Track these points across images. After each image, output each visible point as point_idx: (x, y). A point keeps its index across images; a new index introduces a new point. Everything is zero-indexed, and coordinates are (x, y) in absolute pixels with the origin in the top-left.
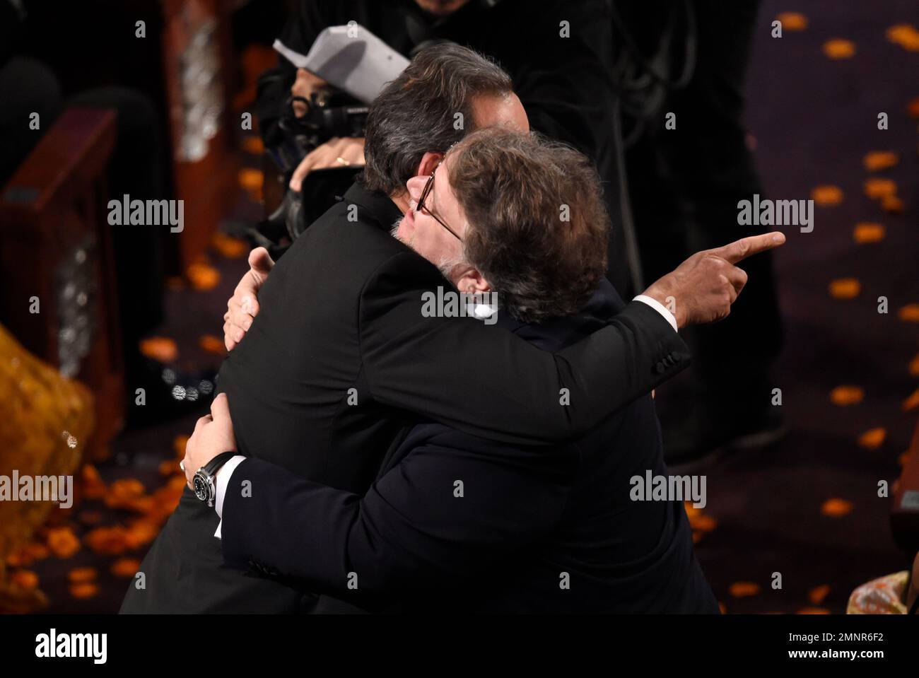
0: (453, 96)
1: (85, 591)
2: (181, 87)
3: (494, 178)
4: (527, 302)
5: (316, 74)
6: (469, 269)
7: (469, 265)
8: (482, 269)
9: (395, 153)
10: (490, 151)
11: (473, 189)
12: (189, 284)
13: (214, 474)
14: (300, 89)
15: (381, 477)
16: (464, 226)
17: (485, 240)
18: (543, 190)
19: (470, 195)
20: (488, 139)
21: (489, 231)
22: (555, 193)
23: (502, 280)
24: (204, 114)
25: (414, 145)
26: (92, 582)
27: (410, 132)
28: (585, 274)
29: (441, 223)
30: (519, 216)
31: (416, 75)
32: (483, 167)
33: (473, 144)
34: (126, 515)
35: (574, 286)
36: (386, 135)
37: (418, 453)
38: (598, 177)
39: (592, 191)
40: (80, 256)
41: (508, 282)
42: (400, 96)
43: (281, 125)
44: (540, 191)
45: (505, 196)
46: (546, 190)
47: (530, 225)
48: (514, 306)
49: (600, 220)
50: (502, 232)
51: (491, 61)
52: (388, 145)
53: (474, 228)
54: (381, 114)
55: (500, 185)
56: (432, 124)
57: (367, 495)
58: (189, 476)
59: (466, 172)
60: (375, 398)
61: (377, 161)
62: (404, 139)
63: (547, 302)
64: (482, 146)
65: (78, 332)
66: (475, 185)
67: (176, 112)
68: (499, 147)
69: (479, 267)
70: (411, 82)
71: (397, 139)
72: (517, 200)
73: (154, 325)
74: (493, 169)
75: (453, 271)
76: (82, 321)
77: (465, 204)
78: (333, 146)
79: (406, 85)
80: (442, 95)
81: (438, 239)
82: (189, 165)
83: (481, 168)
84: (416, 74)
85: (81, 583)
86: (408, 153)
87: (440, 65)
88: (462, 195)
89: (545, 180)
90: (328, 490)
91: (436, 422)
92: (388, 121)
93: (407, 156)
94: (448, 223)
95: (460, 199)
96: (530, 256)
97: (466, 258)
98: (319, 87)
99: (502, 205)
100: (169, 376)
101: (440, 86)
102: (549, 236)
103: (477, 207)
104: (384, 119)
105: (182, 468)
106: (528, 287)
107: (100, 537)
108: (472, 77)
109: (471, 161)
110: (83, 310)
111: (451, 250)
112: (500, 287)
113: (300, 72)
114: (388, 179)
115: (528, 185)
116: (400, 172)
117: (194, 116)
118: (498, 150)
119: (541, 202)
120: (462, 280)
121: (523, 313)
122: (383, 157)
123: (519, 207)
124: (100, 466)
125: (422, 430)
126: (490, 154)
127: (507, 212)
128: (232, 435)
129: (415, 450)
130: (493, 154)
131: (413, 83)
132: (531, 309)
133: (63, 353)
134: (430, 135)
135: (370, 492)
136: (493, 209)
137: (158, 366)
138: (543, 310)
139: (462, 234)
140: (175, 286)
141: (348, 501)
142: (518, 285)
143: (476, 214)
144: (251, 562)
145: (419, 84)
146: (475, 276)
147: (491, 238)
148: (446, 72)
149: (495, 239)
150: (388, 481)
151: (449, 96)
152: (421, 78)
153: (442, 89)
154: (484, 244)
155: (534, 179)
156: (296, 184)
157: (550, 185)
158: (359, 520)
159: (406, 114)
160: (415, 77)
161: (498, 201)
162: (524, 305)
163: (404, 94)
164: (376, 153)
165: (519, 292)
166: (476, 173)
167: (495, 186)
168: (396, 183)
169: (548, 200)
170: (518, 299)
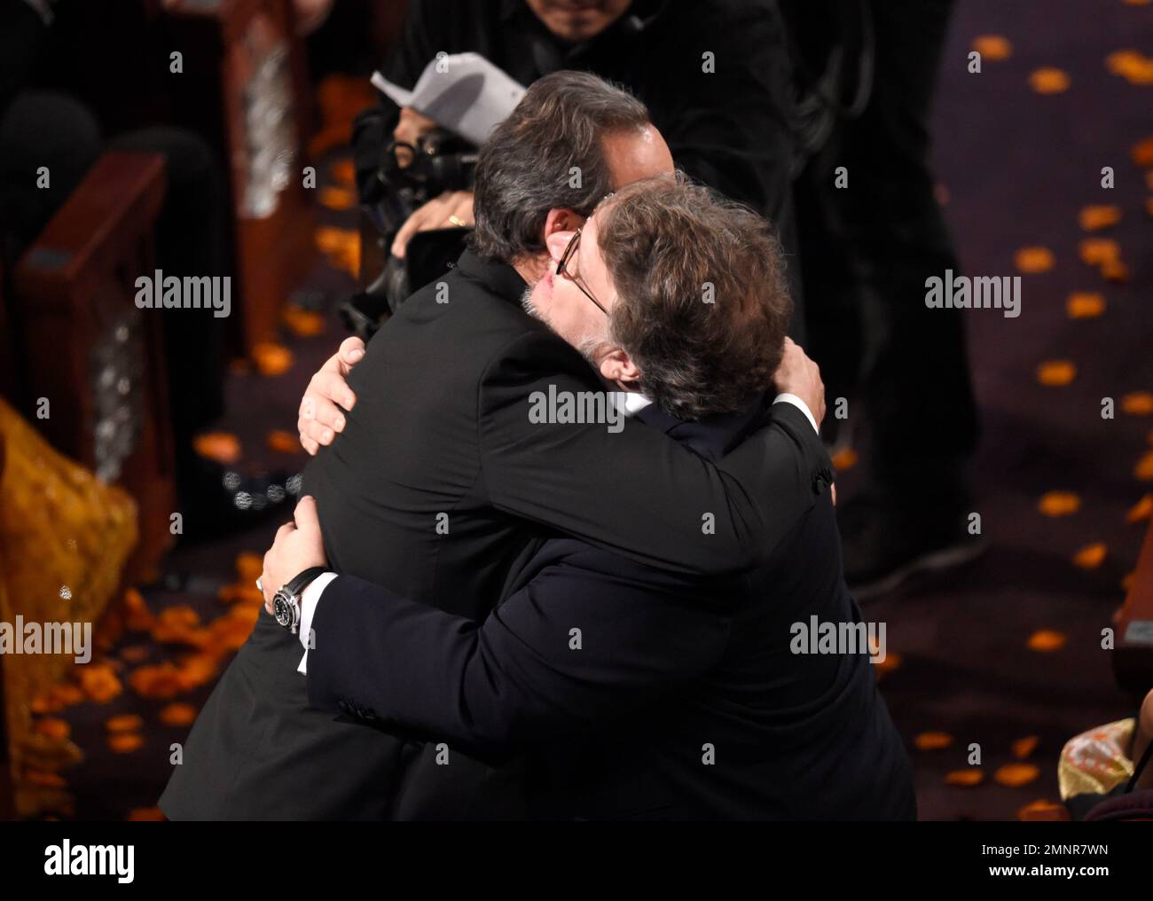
0: (579, 136)
1: (128, 743)
2: (245, 128)
3: (652, 242)
4: (682, 394)
5: (424, 114)
6: (615, 349)
7: (615, 345)
8: (631, 351)
9: (514, 212)
10: (649, 208)
11: (625, 252)
12: (255, 368)
13: (299, 593)
14: (405, 132)
15: (504, 601)
16: (611, 296)
17: (636, 315)
18: (710, 261)
19: (621, 259)
20: (648, 194)
21: (641, 306)
22: (725, 265)
23: (653, 366)
24: (273, 160)
25: (536, 201)
26: (135, 732)
27: (530, 186)
28: (756, 366)
29: (587, 294)
30: (679, 292)
31: (531, 114)
32: (638, 227)
33: (630, 198)
34: (179, 651)
35: (742, 380)
36: (500, 190)
37: (548, 574)
38: (781, 248)
39: (771, 266)
40: (122, 334)
41: (661, 368)
42: (513, 142)
43: (381, 177)
44: (706, 262)
45: (664, 264)
46: (714, 260)
47: (691, 301)
48: (667, 398)
49: (780, 301)
50: (657, 308)
51: (621, 88)
52: (503, 203)
53: (623, 300)
54: (492, 166)
55: (659, 251)
56: (556, 172)
57: (486, 623)
58: (268, 597)
59: (618, 231)
60: (495, 506)
61: (492, 222)
62: (523, 194)
63: (708, 397)
64: (640, 201)
65: (119, 427)
66: (628, 248)
67: (239, 158)
68: (660, 204)
69: (627, 348)
70: (525, 123)
71: (515, 193)
72: (678, 270)
73: (211, 418)
74: (652, 231)
75: (597, 350)
76: (123, 413)
77: (614, 270)
78: (444, 201)
79: (520, 127)
80: (564, 135)
81: (581, 311)
82: (255, 222)
83: (637, 228)
84: (530, 112)
85: (122, 733)
86: (530, 209)
87: (558, 101)
88: (611, 258)
89: (714, 248)
90: (439, 614)
91: (571, 537)
92: (502, 173)
93: (527, 215)
94: (594, 293)
95: (609, 264)
96: (690, 340)
97: (611, 336)
98: (427, 131)
99: (659, 275)
100: (231, 481)
101: (561, 125)
102: (714, 317)
103: (628, 276)
104: (497, 170)
105: (259, 587)
106: (685, 376)
107: (145, 678)
108: (600, 111)
109: (625, 218)
110: (124, 400)
111: (594, 325)
112: (651, 373)
113: (404, 112)
114: (507, 243)
115: (692, 252)
116: (521, 235)
117: (260, 162)
118: (660, 208)
119: (706, 274)
120: (606, 361)
121: (679, 408)
122: (498, 217)
123: (679, 279)
124: (146, 590)
125: (553, 547)
126: (649, 212)
127: (663, 285)
128: (322, 547)
129: (545, 570)
130: (653, 212)
131: (527, 125)
132: (687, 404)
133: (100, 452)
134: (554, 188)
135: (491, 618)
136: (648, 277)
137: (216, 469)
138: (703, 406)
139: (608, 306)
140: (239, 370)
141: (464, 629)
142: (673, 373)
143: (628, 283)
144: (342, 704)
145: (536, 125)
146: (622, 358)
147: (643, 314)
148: (567, 106)
149: (647, 316)
150: (511, 606)
151: (573, 136)
152: (537, 118)
153: (564, 130)
154: (634, 320)
155: (701, 246)
156: (399, 249)
157: (719, 254)
158: (477, 655)
159: (522, 164)
160: (529, 117)
161: (655, 269)
162: (680, 398)
163: (519, 139)
164: (490, 214)
165: (674, 383)
166: (630, 234)
167: (653, 251)
168: (518, 246)
169: (716, 273)
170: (672, 390)
